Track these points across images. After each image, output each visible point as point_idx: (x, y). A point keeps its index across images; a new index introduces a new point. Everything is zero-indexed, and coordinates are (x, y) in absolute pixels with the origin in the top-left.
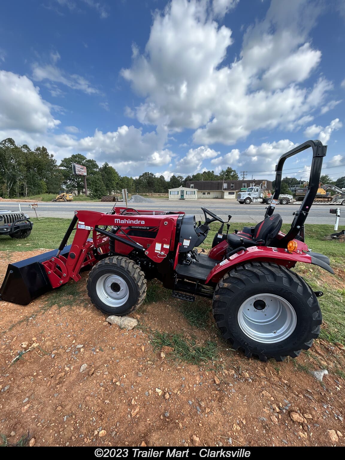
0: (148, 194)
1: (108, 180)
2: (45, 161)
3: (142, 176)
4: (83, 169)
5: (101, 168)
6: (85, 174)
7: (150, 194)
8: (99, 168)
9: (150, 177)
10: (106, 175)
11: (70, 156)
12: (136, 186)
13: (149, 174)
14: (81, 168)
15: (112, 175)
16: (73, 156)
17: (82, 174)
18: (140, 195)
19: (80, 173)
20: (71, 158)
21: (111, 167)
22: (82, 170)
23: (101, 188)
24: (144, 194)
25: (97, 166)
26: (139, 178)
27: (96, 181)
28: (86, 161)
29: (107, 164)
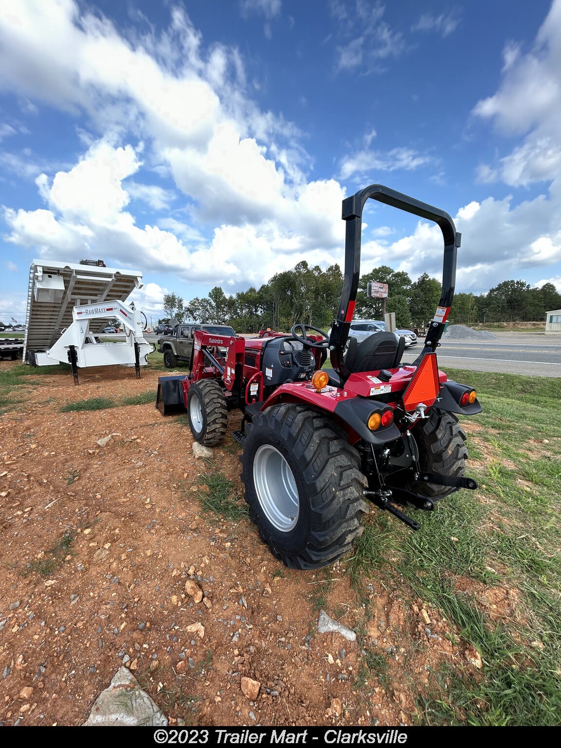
0: (505, 324)
1: (425, 302)
2: (336, 283)
3: (497, 289)
4: (382, 288)
5: (415, 283)
6: (385, 295)
7: (511, 324)
8: (412, 283)
9: (514, 290)
10: (422, 294)
11: (371, 271)
12: (480, 309)
13: (513, 285)
14: (380, 288)
15: (432, 293)
16: (375, 270)
17: (380, 297)
18: (486, 326)
19: (378, 295)
20: (371, 274)
21: (434, 280)
22: (382, 290)
23: (402, 316)
24: (496, 324)
25: (409, 281)
26: (489, 295)
27: (395, 305)
28: (393, 276)
29: (426, 276)
